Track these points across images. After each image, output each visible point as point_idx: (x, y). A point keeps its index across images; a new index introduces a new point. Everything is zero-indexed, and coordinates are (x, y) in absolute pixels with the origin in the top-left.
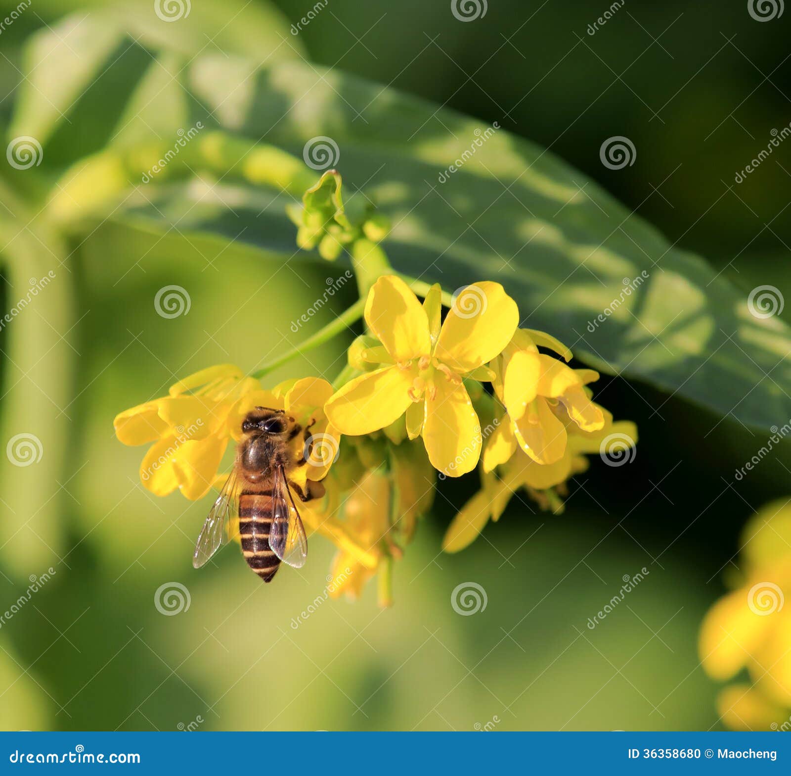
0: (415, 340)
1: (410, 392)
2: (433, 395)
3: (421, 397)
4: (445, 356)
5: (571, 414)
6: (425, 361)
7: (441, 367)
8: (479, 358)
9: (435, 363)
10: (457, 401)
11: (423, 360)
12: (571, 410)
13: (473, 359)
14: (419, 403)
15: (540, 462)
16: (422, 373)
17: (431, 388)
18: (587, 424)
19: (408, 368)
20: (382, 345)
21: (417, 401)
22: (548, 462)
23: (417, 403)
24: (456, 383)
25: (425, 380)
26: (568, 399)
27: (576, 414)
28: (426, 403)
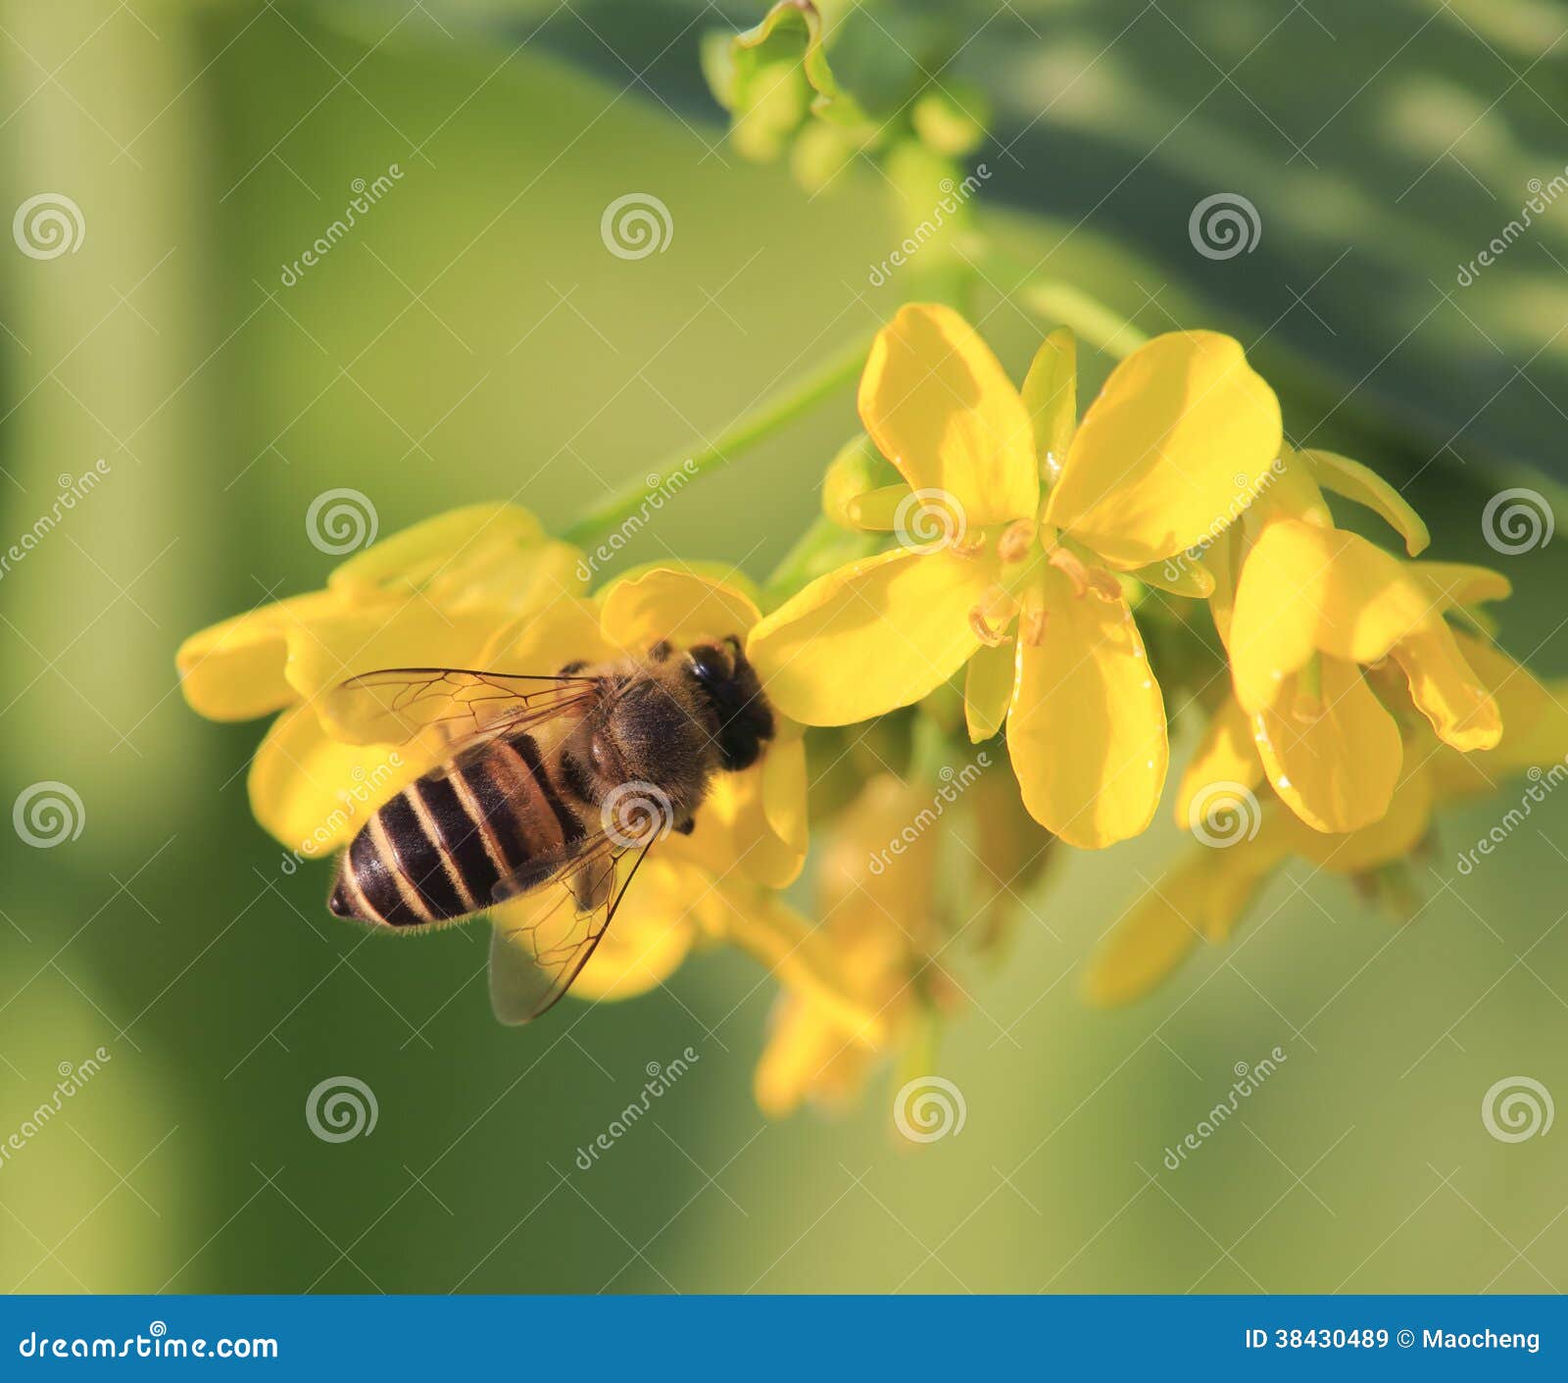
0: (996, 474)
1: (977, 618)
2: (1035, 630)
3: (1006, 634)
4: (1078, 523)
5: (1420, 695)
6: (1016, 541)
7: (1062, 558)
8: (1170, 537)
9: (1050, 541)
10: (1110, 646)
11: (1012, 537)
12: (1419, 683)
13: (1153, 536)
14: (998, 647)
15: (1320, 826)
16: (1009, 570)
17: (1032, 607)
18: (1459, 728)
19: (975, 553)
20: (904, 480)
21: (993, 644)
22: (1343, 825)
23: (993, 649)
24: (1104, 596)
25: (1019, 590)
26: (1413, 654)
27: (1429, 696)
28: (1019, 646)
